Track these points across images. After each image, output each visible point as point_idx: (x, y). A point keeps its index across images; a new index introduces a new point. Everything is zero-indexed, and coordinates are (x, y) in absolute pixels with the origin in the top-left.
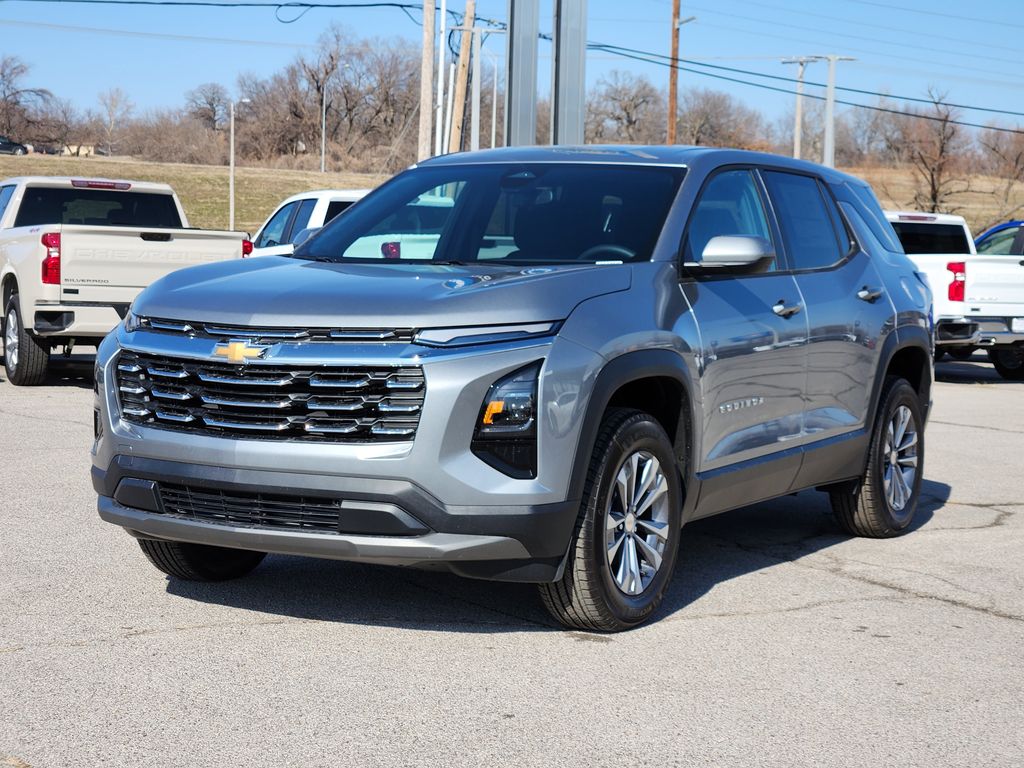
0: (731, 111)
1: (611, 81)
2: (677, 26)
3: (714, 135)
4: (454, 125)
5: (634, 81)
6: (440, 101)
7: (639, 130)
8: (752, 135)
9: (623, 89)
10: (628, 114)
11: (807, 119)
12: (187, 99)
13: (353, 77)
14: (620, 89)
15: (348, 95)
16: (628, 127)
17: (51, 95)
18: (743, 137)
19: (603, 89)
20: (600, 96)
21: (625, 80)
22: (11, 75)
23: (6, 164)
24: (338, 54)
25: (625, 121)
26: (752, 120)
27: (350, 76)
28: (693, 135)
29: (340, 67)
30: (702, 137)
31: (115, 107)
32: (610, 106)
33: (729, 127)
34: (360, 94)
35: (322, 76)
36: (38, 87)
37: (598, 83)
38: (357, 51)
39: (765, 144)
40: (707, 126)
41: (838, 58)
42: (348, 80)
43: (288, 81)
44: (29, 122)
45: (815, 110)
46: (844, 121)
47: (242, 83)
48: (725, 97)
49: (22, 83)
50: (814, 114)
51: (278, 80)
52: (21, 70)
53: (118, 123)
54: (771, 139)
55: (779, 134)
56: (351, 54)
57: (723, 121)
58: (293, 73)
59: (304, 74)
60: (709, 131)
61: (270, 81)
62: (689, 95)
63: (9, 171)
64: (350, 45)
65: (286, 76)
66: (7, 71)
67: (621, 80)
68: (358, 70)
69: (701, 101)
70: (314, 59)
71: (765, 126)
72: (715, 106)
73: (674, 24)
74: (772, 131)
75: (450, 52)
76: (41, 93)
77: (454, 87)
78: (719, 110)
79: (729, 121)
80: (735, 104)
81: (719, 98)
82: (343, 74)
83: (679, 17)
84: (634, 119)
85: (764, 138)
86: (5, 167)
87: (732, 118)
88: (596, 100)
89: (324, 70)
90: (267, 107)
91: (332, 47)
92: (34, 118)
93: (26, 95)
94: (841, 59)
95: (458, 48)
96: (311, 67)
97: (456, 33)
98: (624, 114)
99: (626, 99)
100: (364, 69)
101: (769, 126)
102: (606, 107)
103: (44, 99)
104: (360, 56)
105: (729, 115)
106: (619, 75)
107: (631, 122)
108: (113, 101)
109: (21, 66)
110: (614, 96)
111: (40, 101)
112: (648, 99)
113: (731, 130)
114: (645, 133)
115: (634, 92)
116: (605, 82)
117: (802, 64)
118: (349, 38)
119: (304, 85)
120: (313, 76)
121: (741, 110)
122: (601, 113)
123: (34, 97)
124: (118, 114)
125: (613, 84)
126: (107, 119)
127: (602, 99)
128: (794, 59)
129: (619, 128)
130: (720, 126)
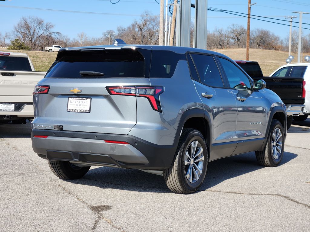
0: (270, 36)
1: (232, 27)
2: (250, 6)
3: (264, 43)
4: (171, 38)
5: (239, 27)
6: (166, 30)
7: (241, 42)
8: (277, 43)
9: (236, 30)
10: (237, 37)
11: (294, 38)
12: (103, 35)
13: (151, 27)
14: (235, 29)
15: (150, 32)
16: (237, 41)
17: (61, 34)
18: (273, 44)
19: (230, 30)
20: (229, 32)
21: (236, 27)
22: (49, 28)
23: (43, 54)
24: (147, 20)
25: (236, 40)
26: (276, 38)
27: (151, 26)
28: (257, 43)
29: (148, 24)
30: (261, 44)
31: (82, 38)
32: (232, 35)
33: (269, 41)
34: (154, 32)
35: (142, 27)
36: (57, 32)
37: (228, 28)
38: (153, 19)
39: (281, 46)
40: (262, 40)
41: (303, 13)
42: (150, 28)
43: (132, 28)
44: (54, 42)
45: (297, 35)
46: (306, 39)
47: (118, 29)
48: (268, 31)
49: (52, 30)
50: (296, 36)
51: (129, 28)
52: (52, 26)
53: (83, 42)
54: (282, 44)
55: (285, 43)
56: (151, 20)
57: (267, 39)
58: (134, 26)
59: (137, 26)
60: (263, 42)
61: (127, 29)
62: (256, 31)
63: (44, 56)
64: (150, 17)
65: (131, 27)
66: (48, 27)
67: (235, 27)
68: (153, 25)
69: (260, 33)
70: (140, 21)
71: (280, 40)
72: (265, 34)
73: (249, 6)
74: (283, 42)
75: (169, 13)
76: (58, 33)
77: (171, 24)
78: (266, 36)
79: (269, 39)
80: (271, 34)
81: (266, 31)
82: (149, 26)
83: (250, 3)
84: (239, 39)
85: (280, 44)
86: (43, 55)
87: (270, 38)
88: (227, 33)
89: (143, 25)
90: (126, 37)
91: (145, 18)
92: (56, 41)
93: (53, 34)
94: (304, 13)
95: (172, 11)
96: (139, 24)
97: (172, 6)
98: (236, 37)
99: (237, 33)
100: (155, 24)
101: (282, 40)
102: (230, 35)
103: (58, 35)
104: (154, 20)
105: (269, 37)
106: (235, 25)
107: (238, 40)
108: (82, 36)
109: (52, 25)
110: (233, 32)
111: (58, 36)
112: (243, 33)
113: (270, 42)
114: (242, 43)
115: (239, 31)
116: (230, 28)
117: (291, 19)
118: (150, 15)
119: (137, 30)
120: (139, 27)
121: (273, 36)
122: (229, 37)
123: (56, 35)
124: (83, 40)
125: (233, 29)
126: (80, 41)
127: (229, 33)
128: (289, 17)
129: (235, 42)
130: (266, 40)
